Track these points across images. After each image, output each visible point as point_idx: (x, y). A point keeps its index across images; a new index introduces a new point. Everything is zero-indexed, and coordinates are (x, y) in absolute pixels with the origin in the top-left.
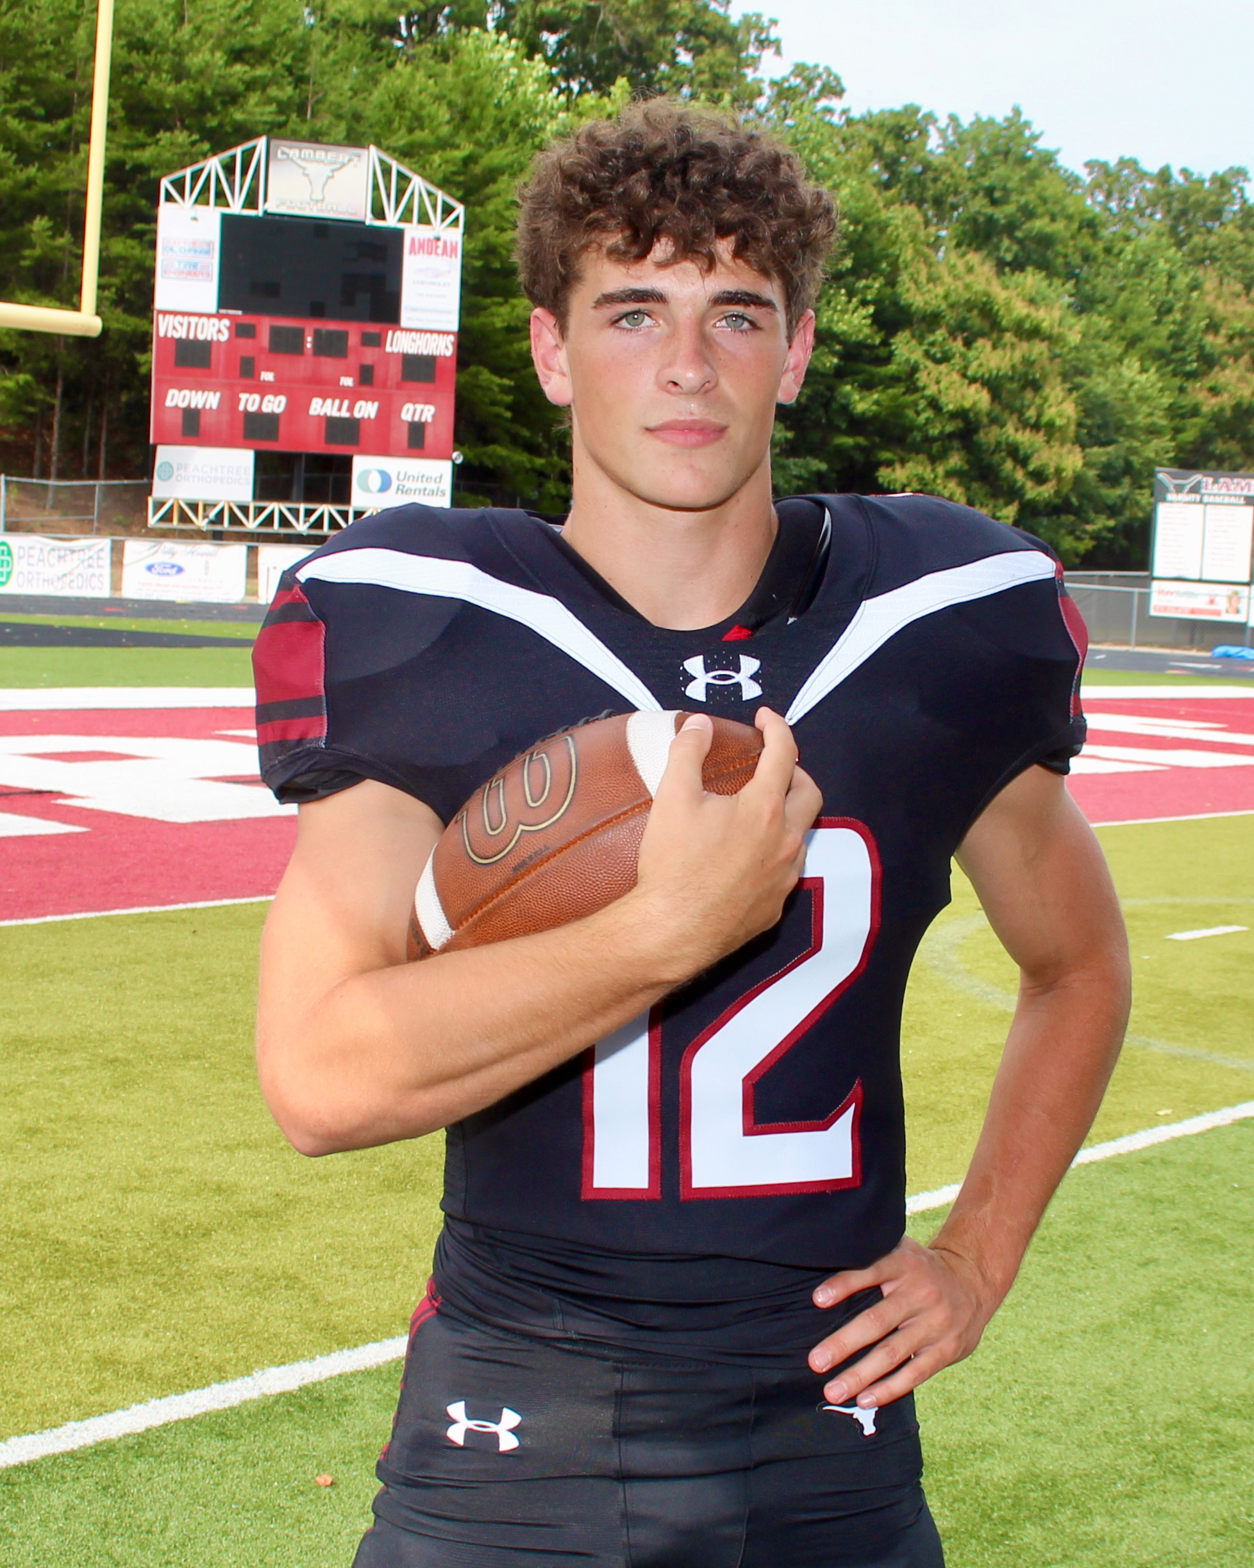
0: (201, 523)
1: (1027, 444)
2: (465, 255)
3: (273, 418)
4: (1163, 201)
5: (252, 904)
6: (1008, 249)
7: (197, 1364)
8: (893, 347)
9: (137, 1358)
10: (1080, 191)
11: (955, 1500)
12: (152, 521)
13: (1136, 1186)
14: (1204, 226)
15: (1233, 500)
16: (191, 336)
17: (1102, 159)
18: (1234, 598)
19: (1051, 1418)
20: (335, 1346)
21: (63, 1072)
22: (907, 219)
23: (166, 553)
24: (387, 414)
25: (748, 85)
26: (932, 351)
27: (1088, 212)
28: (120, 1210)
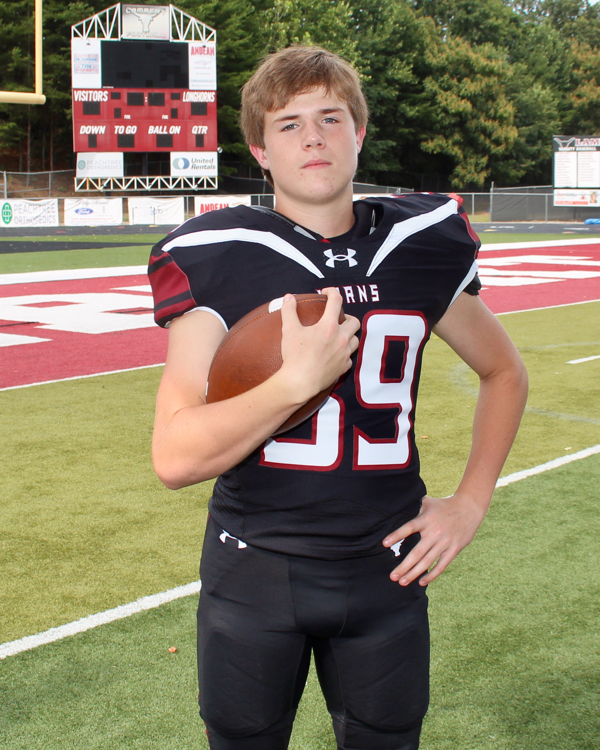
0: (100, 188)
1: (491, 127)
2: (218, 53)
3: (131, 136)
4: (550, 7)
5: (130, 371)
6: (476, 34)
7: (111, 597)
8: (424, 85)
9: (82, 596)
10: (509, 5)
11: (473, 644)
12: (77, 189)
13: (556, 486)
14: (570, 18)
15: (590, 149)
16: (90, 100)
18: (593, 195)
19: (518, 601)
20: (176, 584)
21: (43, 458)
22: (427, 23)
23: (84, 204)
24: (185, 131)
26: (443, 85)
27: (513, 14)
28: (72, 524)
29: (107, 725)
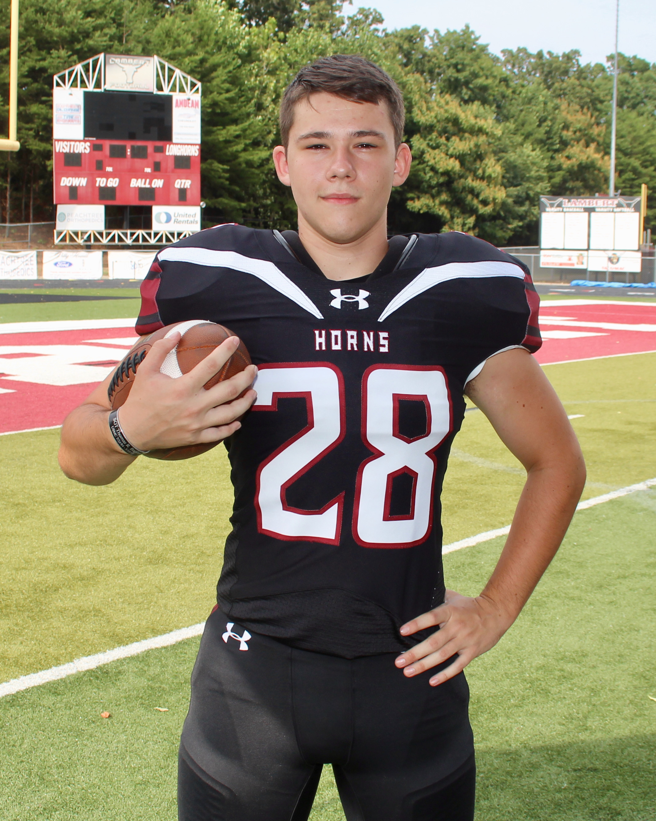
0: (80, 241)
1: (478, 187)
2: (203, 107)
3: (113, 189)
4: (540, 67)
6: (466, 93)
7: (46, 657)
8: (412, 143)
9: (16, 655)
10: (499, 64)
12: (57, 241)
14: (560, 78)
15: (578, 210)
16: (72, 151)
17: (510, 48)
18: (580, 257)
19: (478, 667)
20: (116, 645)
22: (416, 80)
23: (63, 256)
24: (168, 185)
25: (336, 19)
26: (431, 143)
27: (503, 74)
28: (14, 580)
29: (27, 795)
